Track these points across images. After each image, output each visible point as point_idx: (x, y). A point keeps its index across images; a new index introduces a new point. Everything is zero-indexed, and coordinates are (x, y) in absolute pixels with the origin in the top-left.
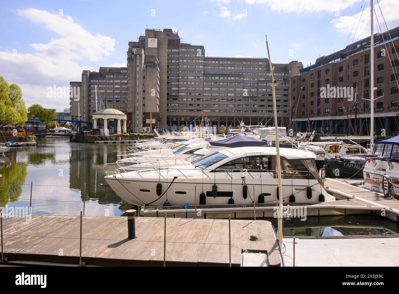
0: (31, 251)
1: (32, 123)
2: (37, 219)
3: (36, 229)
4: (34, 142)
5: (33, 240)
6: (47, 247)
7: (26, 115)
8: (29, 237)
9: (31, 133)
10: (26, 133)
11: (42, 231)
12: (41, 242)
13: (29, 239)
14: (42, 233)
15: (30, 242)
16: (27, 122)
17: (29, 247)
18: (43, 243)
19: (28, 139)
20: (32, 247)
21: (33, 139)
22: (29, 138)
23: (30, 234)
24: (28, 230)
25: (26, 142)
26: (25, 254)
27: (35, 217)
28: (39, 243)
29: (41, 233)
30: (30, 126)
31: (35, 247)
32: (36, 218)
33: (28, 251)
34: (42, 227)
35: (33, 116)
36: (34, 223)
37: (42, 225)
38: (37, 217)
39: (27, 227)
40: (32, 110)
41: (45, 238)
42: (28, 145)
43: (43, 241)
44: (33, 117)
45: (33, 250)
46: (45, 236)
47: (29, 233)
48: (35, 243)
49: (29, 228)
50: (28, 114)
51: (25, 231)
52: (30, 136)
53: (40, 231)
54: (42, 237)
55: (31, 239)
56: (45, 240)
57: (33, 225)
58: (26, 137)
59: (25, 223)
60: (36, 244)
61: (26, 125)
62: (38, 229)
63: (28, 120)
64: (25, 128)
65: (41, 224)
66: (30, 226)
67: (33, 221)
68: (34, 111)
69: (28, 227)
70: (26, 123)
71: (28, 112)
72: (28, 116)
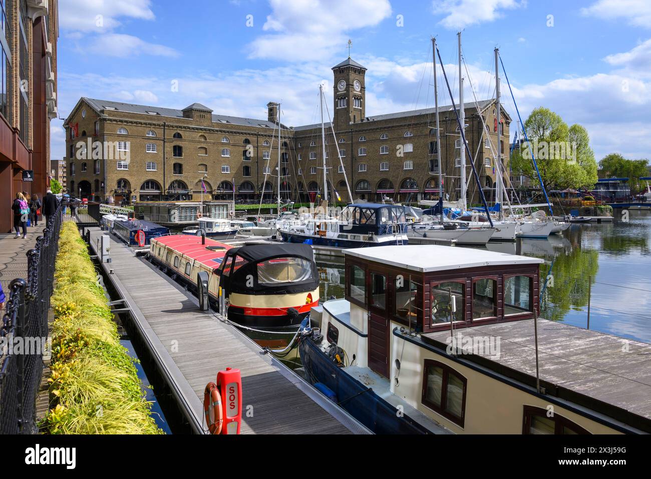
0: (581, 389)
1: (607, 186)
2: (598, 340)
3: (594, 355)
4: (609, 216)
5: (588, 372)
6: (610, 391)
7: (595, 173)
8: (581, 366)
9: (604, 202)
10: (597, 202)
11: (605, 361)
12: (601, 379)
13: (581, 368)
14: (604, 364)
15: (582, 375)
16: (598, 184)
17: (579, 381)
18: (603, 381)
19: (599, 212)
20: (585, 383)
21: (607, 211)
22: (601, 209)
23: (585, 361)
24: (581, 353)
25: (597, 216)
26: (572, 391)
27: (596, 336)
28: (597, 381)
29: (601, 365)
30: (602, 190)
31: (589, 384)
32: (596, 338)
33: (577, 388)
34: (605, 355)
35: (608, 173)
36: (593, 345)
37: (605, 352)
38: (599, 337)
39: (580, 349)
40: (606, 164)
41: (608, 375)
42: (599, 221)
43: (605, 378)
44: (608, 176)
45: (585, 388)
46: (609, 372)
47: (582, 358)
48: (591, 377)
49: (584, 352)
50: (598, 171)
51: (576, 354)
52: (603, 207)
53: (600, 361)
54: (604, 372)
55: (584, 370)
56: (608, 377)
57: (591, 347)
58: (595, 208)
59: (578, 342)
60: (592, 381)
61: (596, 189)
62: (598, 356)
63: (599, 180)
64: (596, 194)
65: (604, 349)
66: (585, 348)
67: (592, 342)
68: (610, 166)
69: (582, 349)
70: (595, 185)
71: (599, 168)
72: (598, 175)
